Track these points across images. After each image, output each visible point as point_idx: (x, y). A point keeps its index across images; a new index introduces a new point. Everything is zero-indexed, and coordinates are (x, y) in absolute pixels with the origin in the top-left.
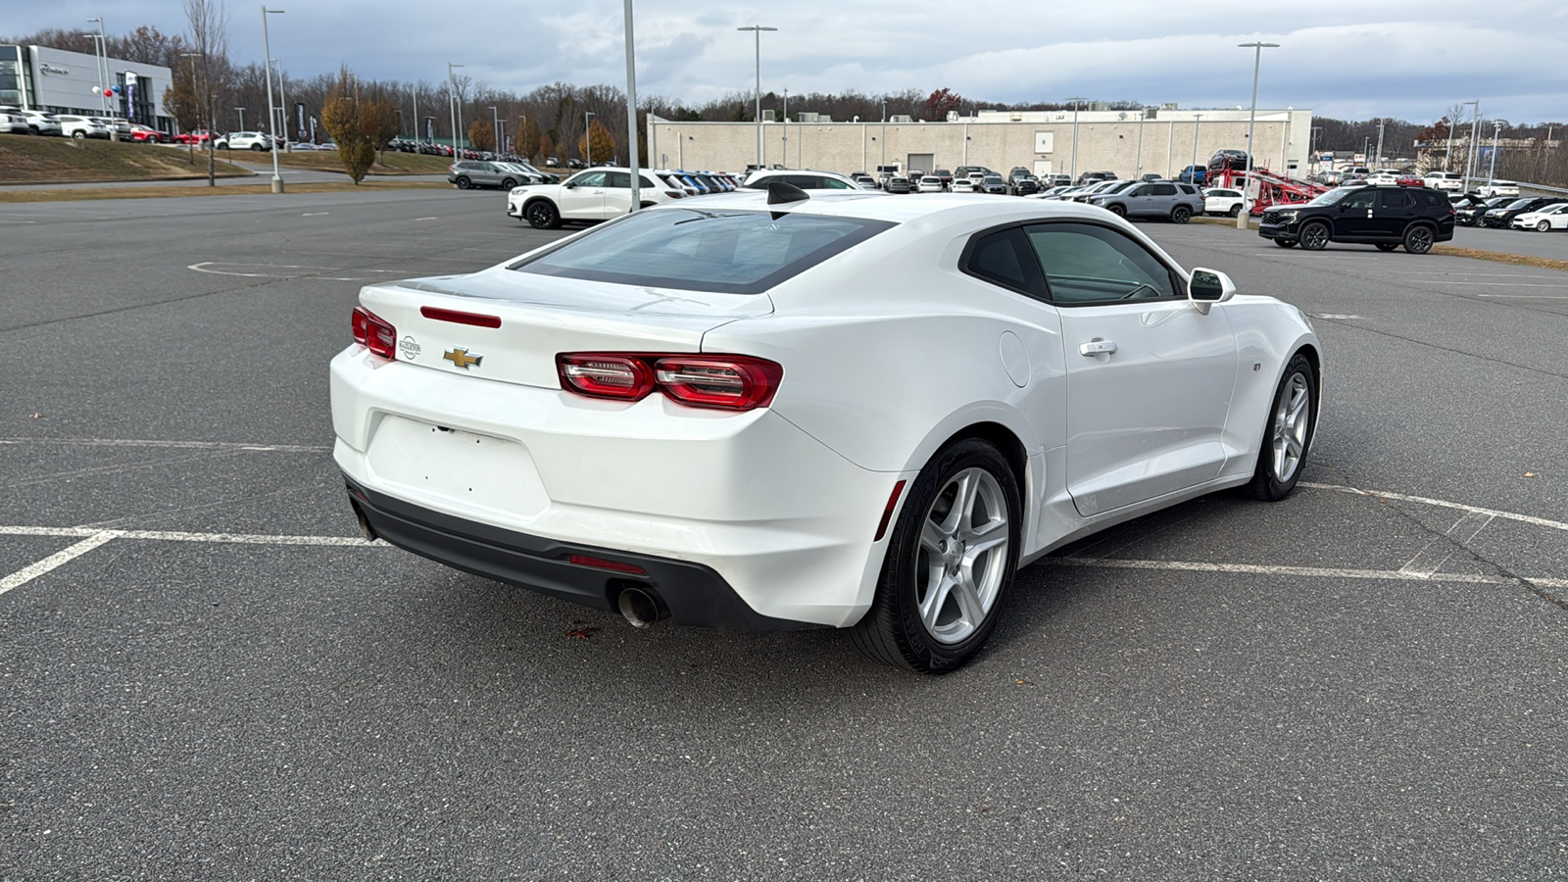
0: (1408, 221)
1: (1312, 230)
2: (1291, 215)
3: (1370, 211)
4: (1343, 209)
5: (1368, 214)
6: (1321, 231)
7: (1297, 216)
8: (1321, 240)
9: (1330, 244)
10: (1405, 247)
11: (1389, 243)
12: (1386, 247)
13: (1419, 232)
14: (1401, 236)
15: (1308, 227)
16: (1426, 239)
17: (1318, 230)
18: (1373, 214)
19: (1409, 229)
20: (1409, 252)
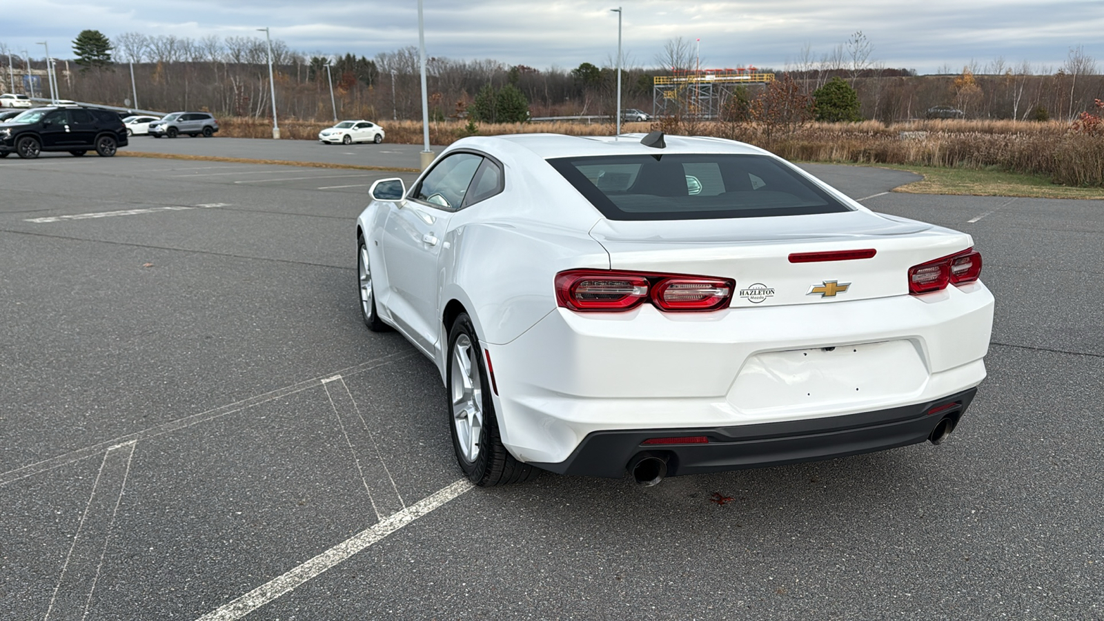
0: (95, 134)
1: (25, 143)
2: (4, 131)
3: (67, 127)
4: (46, 126)
5: (65, 129)
6: (33, 143)
7: (11, 133)
8: (34, 150)
9: (42, 154)
10: (98, 152)
11: (79, 150)
12: (78, 153)
13: (105, 141)
14: (92, 144)
15: (20, 142)
16: (112, 146)
17: (30, 143)
18: (70, 129)
19: (98, 139)
20: (101, 156)
